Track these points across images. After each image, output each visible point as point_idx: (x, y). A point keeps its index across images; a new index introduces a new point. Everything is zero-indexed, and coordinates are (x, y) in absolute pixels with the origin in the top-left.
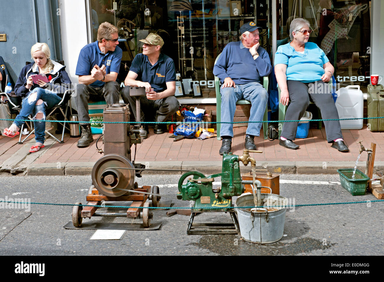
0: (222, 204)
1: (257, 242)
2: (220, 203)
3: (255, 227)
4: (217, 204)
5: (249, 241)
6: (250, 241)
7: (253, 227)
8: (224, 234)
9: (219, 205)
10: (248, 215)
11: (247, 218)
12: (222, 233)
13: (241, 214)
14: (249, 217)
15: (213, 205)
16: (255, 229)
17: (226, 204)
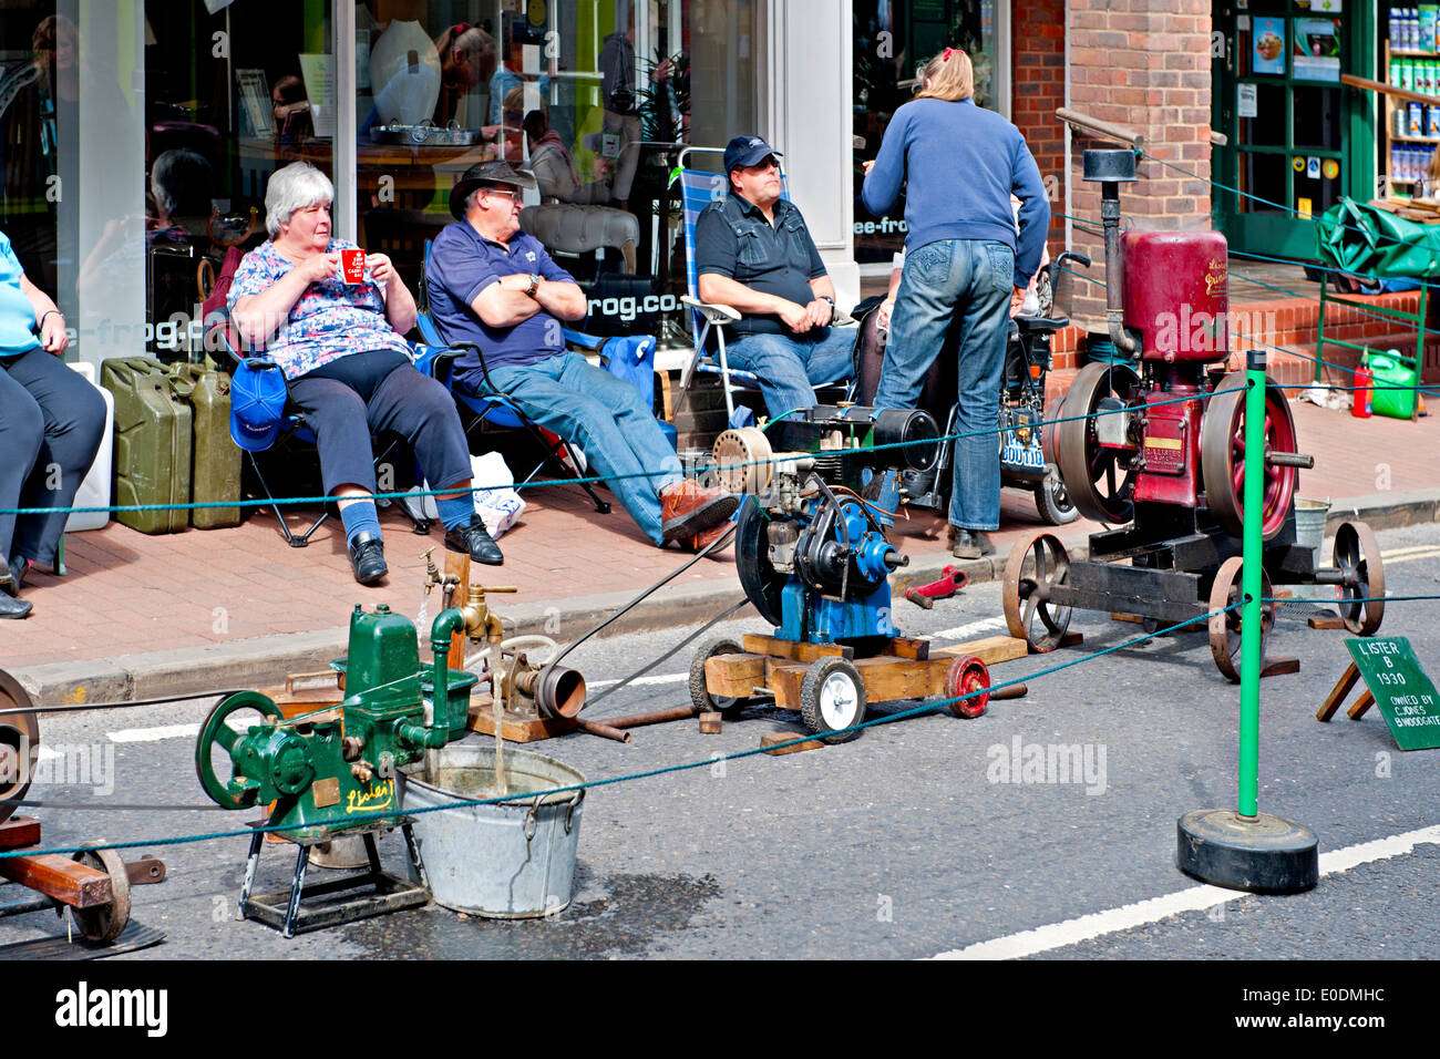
0: (373, 801)
1: (533, 911)
2: (367, 797)
3: (533, 857)
4: (361, 801)
5: (507, 916)
6: (511, 912)
7: (528, 861)
8: (389, 913)
9: (366, 804)
10: (515, 818)
11: (512, 828)
12: (388, 907)
13: (480, 819)
14: (519, 823)
15: (350, 809)
16: (533, 864)
17: (385, 798)
